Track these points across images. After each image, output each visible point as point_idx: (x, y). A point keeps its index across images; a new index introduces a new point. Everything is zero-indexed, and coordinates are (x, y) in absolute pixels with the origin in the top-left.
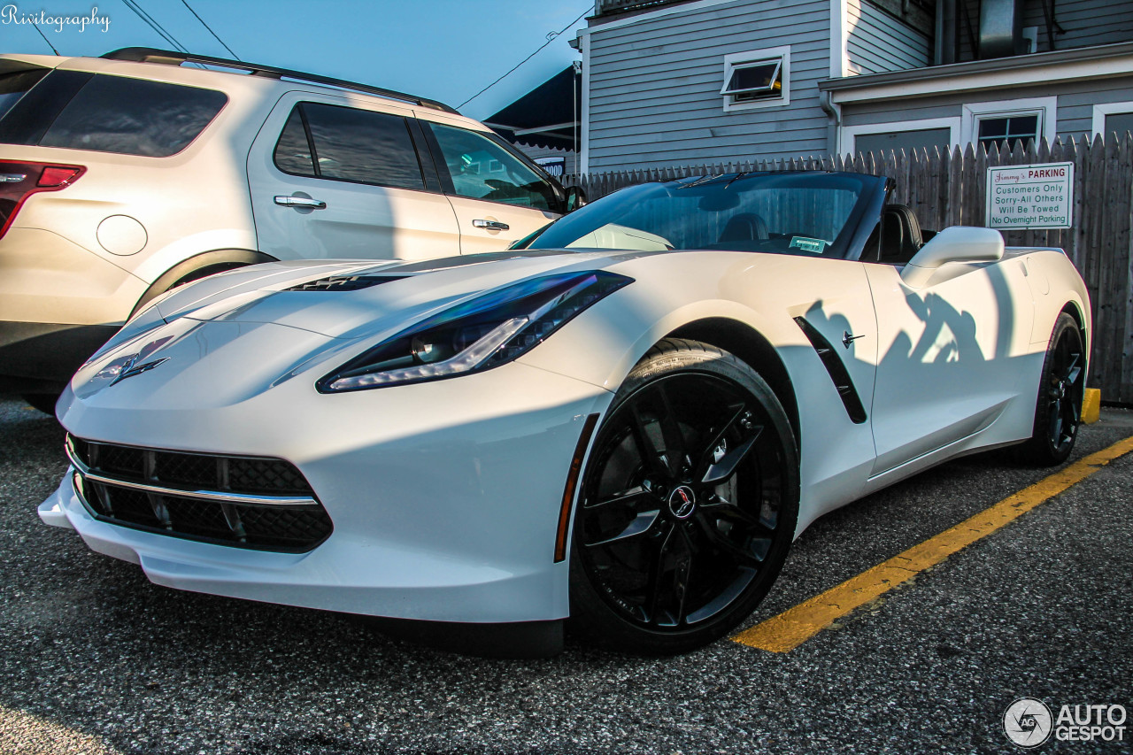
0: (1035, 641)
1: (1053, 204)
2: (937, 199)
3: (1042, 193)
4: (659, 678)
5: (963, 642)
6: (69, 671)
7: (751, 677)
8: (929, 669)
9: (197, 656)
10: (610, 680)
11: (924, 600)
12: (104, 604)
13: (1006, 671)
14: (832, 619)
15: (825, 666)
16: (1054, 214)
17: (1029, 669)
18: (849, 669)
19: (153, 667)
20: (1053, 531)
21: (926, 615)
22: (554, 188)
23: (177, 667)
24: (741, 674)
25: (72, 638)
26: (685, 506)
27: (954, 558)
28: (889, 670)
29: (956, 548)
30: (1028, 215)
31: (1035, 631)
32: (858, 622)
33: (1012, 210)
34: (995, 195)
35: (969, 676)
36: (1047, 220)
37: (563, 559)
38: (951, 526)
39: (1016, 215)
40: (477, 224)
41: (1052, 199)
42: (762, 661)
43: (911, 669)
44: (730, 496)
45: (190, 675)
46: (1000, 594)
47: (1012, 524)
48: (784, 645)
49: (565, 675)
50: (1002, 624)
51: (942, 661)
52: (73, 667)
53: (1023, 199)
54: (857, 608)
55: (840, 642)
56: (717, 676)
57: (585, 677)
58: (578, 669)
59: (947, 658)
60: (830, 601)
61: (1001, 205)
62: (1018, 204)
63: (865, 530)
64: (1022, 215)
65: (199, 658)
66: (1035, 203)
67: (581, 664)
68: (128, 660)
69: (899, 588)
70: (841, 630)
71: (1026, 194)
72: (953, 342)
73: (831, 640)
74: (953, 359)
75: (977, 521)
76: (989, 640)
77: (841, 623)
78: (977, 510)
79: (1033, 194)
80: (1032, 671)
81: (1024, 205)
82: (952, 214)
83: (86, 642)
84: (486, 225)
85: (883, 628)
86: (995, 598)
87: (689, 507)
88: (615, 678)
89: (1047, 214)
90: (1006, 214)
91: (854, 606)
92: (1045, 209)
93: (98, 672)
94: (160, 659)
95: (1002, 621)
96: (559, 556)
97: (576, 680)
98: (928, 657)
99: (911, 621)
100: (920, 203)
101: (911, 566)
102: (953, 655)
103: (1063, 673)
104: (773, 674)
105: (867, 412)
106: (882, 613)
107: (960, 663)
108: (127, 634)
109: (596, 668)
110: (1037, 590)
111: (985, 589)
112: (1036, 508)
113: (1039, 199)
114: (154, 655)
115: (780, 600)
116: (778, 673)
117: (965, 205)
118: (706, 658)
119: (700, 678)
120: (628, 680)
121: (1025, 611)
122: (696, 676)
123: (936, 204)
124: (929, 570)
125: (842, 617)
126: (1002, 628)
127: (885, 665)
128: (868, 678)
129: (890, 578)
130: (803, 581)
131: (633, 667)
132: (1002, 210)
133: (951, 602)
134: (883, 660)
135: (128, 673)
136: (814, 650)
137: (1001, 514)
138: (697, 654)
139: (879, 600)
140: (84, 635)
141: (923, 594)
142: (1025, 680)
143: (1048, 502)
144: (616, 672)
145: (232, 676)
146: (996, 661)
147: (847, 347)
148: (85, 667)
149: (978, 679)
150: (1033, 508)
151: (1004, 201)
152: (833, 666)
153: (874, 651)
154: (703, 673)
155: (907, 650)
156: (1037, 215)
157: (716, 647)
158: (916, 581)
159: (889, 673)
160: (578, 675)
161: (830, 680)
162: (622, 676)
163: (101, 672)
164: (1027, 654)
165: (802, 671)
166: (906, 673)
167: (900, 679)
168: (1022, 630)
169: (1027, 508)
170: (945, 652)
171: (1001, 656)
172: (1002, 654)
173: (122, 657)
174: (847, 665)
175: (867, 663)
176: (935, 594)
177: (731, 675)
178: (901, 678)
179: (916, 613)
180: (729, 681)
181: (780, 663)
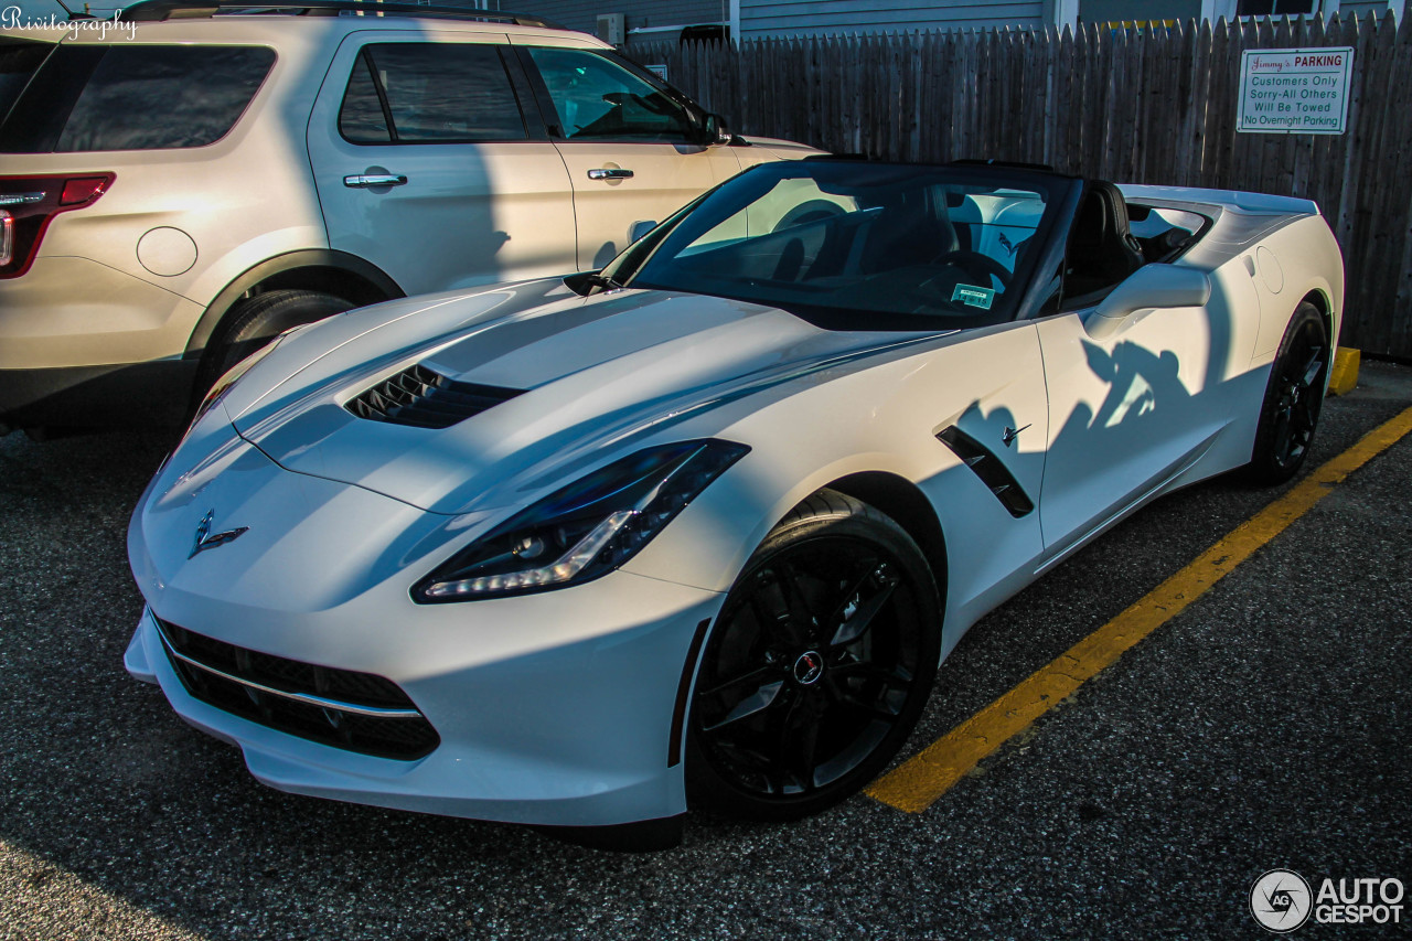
0: (1188, 796)
1: (1324, 102)
2: (1177, 88)
3: (1310, 87)
4: (784, 852)
5: (1110, 797)
6: (184, 853)
7: (879, 849)
8: (1066, 839)
9: (310, 827)
10: (734, 854)
11: (1082, 729)
12: (205, 748)
13: (1146, 842)
14: (976, 760)
15: (957, 835)
16: (1323, 115)
17: (1171, 839)
18: (982, 839)
19: (267, 845)
20: (1251, 608)
21: (1079, 754)
22: (688, 112)
23: (292, 844)
24: (868, 845)
25: (180, 803)
26: (811, 672)
27: (1129, 656)
28: (1024, 840)
29: (1132, 641)
30: (1289, 115)
31: (1192, 780)
32: (1003, 765)
33: (1270, 107)
34: (1250, 87)
35: (1105, 849)
36: (1314, 122)
37: (678, 761)
38: (1137, 598)
39: (1275, 114)
40: (593, 175)
41: (1322, 95)
42: (892, 826)
43: (1046, 839)
44: (862, 651)
45: (306, 855)
46: (1166, 718)
47: (1206, 595)
48: (920, 801)
49: (688, 846)
50: (1159, 768)
51: (1083, 827)
52: (187, 846)
53: (1286, 94)
54: (1007, 741)
55: (979, 795)
56: (844, 848)
57: (709, 848)
58: (702, 837)
59: (1088, 823)
60: (979, 732)
61: (1257, 100)
62: (1279, 99)
63: (1036, 607)
64: (1284, 114)
65: (312, 830)
66: (1300, 100)
67: (705, 830)
68: (241, 834)
69: (1057, 709)
70: (982, 778)
71: (1290, 88)
72: (1147, 392)
73: (970, 794)
74: (1147, 409)
75: (1166, 590)
76: (1139, 794)
77: (985, 766)
78: (1173, 569)
79: (1299, 88)
80: (1173, 843)
81: (1286, 101)
82: (1194, 109)
83: (194, 807)
84: (604, 175)
85: (1029, 775)
86: (1159, 726)
87: (815, 673)
88: (739, 851)
89: (1315, 115)
90: (1263, 113)
91: (1003, 739)
92: (1313, 108)
93: (213, 852)
94: (273, 832)
95: (1159, 763)
96: (673, 760)
97: (699, 853)
98: (1068, 821)
99: (1061, 764)
100: (1155, 93)
101: (1076, 673)
102: (1095, 817)
103: (1206, 846)
104: (902, 846)
105: (1034, 500)
106: (1032, 752)
107: (1100, 831)
108: (236, 795)
109: (720, 836)
110: (1209, 712)
111: (1152, 710)
112: (1239, 566)
113: (1306, 94)
114: (266, 826)
115: (925, 729)
116: (907, 844)
117: (1211, 98)
118: (835, 821)
119: (827, 851)
120: (752, 853)
121: (1188, 747)
122: (822, 848)
123: (1175, 94)
124: (1096, 679)
125: (988, 758)
126: (1156, 775)
127: (1021, 832)
128: (1000, 852)
129: (1051, 692)
130: (955, 695)
131: (758, 834)
132: (1258, 107)
133: (1110, 732)
134: (1021, 825)
135: (243, 854)
136: (950, 808)
137: (1196, 578)
138: (826, 815)
139: (1032, 728)
140: (191, 798)
141: (1082, 719)
142: (1164, 855)
143: (1256, 556)
144: (740, 841)
145: (349, 856)
146: (1139, 828)
147: (1008, 446)
148: (200, 846)
149: (1114, 855)
150: (1237, 566)
151: (1261, 95)
152: (966, 834)
153: (1013, 811)
154: (830, 843)
155: (1048, 810)
156: (1302, 115)
157: (848, 805)
158: (1079, 697)
159: (1022, 845)
160: (701, 846)
161: (960, 855)
162: (747, 847)
163: (216, 853)
164: (1174, 818)
165: (933, 842)
166: (1041, 844)
167: (1033, 854)
168: (1178, 780)
169: (1229, 566)
170: (1089, 813)
171: (1146, 820)
172: (1147, 816)
173: (234, 830)
174: (981, 833)
175: (1002, 830)
176: (1096, 718)
177: (859, 847)
178: (1035, 853)
179: (1069, 751)
180: (856, 856)
181: (911, 829)
